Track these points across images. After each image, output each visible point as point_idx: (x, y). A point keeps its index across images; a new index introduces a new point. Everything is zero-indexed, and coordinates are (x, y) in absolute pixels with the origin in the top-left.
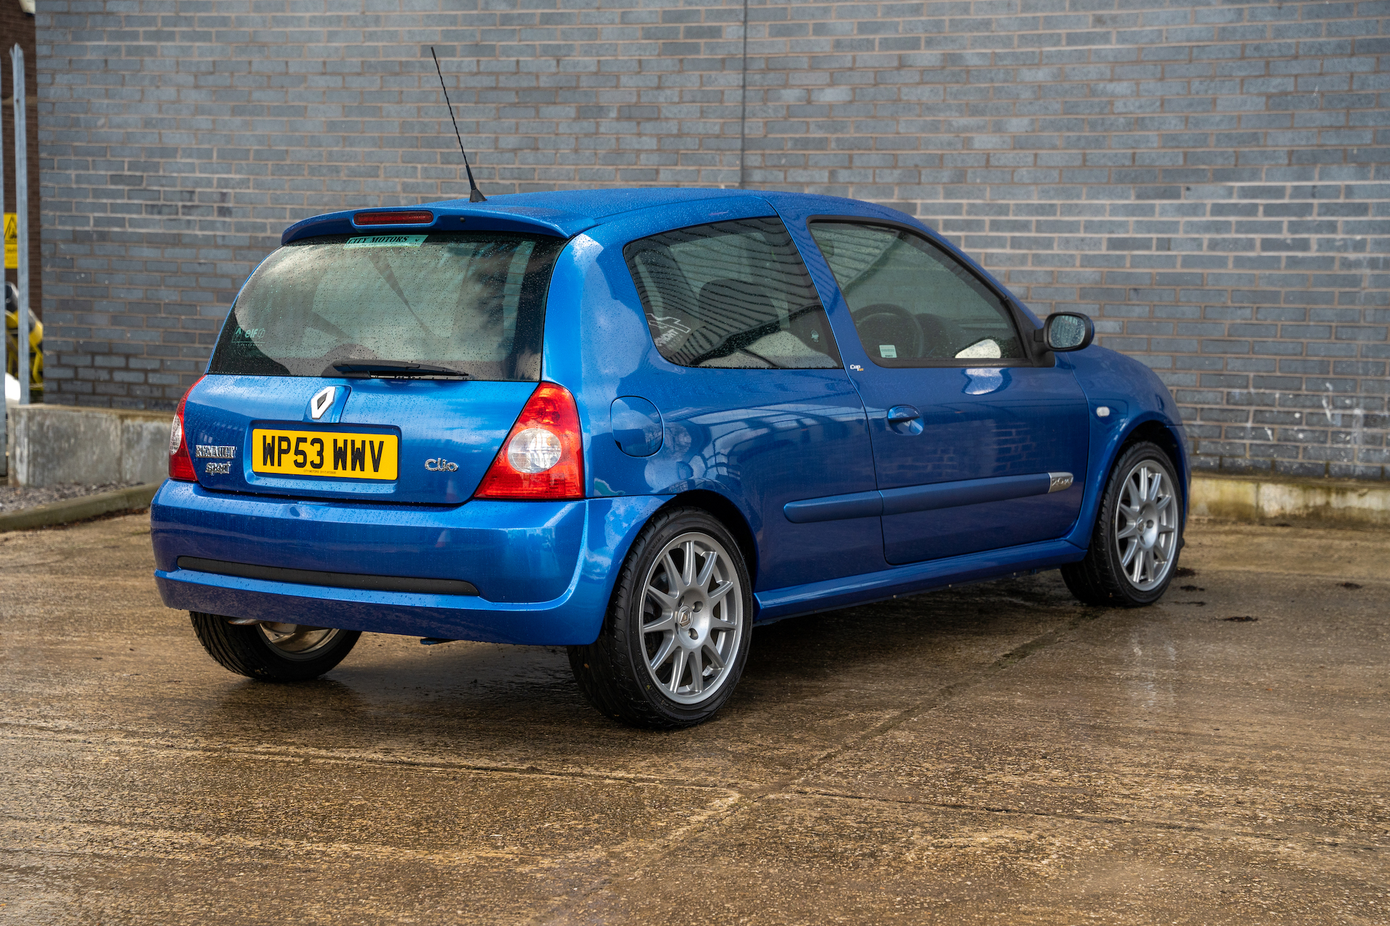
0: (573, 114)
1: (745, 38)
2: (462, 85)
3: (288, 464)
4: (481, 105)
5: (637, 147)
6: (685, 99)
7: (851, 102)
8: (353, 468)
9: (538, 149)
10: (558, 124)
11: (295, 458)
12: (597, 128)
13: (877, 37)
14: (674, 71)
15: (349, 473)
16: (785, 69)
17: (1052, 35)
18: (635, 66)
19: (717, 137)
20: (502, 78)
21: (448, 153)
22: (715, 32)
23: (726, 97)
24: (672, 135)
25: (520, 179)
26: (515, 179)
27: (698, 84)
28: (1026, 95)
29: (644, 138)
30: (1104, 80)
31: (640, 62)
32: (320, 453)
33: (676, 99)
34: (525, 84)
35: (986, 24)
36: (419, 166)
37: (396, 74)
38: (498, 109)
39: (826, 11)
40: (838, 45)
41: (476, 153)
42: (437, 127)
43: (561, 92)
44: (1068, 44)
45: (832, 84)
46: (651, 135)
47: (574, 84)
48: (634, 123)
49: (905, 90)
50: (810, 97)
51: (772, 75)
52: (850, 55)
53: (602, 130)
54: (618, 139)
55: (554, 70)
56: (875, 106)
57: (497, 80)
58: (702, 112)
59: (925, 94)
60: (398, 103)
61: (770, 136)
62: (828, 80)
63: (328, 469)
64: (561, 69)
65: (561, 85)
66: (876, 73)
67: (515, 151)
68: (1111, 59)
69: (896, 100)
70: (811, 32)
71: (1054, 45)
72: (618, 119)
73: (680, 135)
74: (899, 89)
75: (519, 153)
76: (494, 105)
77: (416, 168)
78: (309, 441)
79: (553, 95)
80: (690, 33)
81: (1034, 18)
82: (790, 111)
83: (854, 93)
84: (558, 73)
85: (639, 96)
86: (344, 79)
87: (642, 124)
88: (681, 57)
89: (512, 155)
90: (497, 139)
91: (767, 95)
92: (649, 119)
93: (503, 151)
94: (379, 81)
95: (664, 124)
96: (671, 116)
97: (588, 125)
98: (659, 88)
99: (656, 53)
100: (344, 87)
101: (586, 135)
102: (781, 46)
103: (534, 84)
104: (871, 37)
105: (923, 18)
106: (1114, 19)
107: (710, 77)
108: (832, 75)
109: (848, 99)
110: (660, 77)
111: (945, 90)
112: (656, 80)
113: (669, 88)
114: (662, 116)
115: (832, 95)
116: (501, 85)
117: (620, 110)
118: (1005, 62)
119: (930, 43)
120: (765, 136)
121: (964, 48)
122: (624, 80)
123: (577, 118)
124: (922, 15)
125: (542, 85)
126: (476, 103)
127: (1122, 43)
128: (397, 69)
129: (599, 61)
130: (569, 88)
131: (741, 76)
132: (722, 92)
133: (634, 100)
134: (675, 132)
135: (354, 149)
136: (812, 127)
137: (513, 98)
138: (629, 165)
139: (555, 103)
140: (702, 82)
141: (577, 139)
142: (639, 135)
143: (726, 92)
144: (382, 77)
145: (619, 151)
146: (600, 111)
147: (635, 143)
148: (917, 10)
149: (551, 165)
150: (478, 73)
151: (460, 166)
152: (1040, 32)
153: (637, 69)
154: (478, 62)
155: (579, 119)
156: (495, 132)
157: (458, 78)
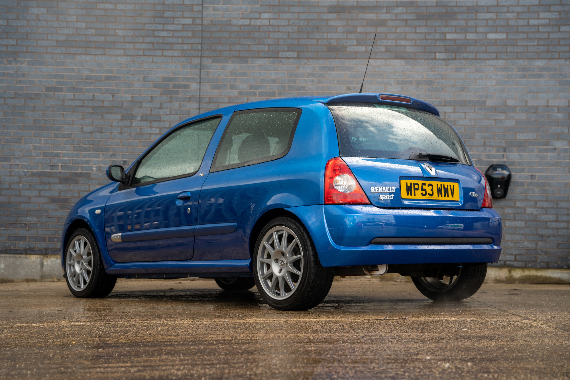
0: (119, 117)
1: (200, 89)
2: (66, 104)
3: (418, 195)
4: (75, 113)
5: (150, 132)
6: (172, 113)
8: (445, 196)
9: (102, 132)
10: (112, 122)
11: (422, 192)
12: (131, 124)
13: (258, 91)
14: (167, 102)
15: (443, 198)
16: (217, 102)
20: (85, 102)
21: (57, 133)
22: (186, 87)
23: (191, 113)
24: (166, 128)
25: (93, 145)
26: (91, 145)
27: (178, 107)
29: (153, 129)
31: (152, 97)
32: (432, 190)
33: (168, 113)
34: (97, 105)
35: (303, 88)
36: (43, 139)
37: (32, 99)
38: (83, 115)
39: (235, 79)
40: (240, 93)
41: (72, 134)
42: (52, 122)
43: (114, 108)
46: (157, 128)
47: (120, 105)
48: (149, 122)
51: (212, 104)
52: (246, 98)
53: (133, 125)
54: (141, 129)
55: (111, 99)
57: (83, 102)
60: (32, 111)
63: (435, 196)
64: (114, 99)
65: (114, 106)
67: (91, 133)
70: (229, 88)
72: (141, 120)
75: (93, 134)
76: (81, 113)
77: (41, 139)
78: (427, 185)
79: (110, 110)
80: (175, 86)
81: (323, 86)
84: (113, 101)
85: (151, 111)
86: (5, 100)
87: (152, 123)
88: (171, 96)
89: (89, 134)
90: (82, 128)
92: (155, 121)
93: (85, 133)
94: (23, 101)
95: (162, 123)
96: (166, 120)
97: (127, 123)
98: (160, 108)
99: (160, 93)
100: (5, 104)
101: (126, 127)
102: (216, 93)
103: (101, 105)
104: (255, 91)
105: (277, 85)
106: (354, 88)
107: (184, 104)
110: (161, 104)
112: (159, 105)
113: (165, 108)
114: (162, 120)
116: (85, 105)
117: (142, 117)
119: (279, 94)
122: (144, 104)
123: (122, 119)
124: (276, 83)
125: (105, 105)
126: (72, 112)
128: (33, 96)
129: (132, 96)
130: (118, 107)
131: (198, 104)
132: (189, 111)
133: (149, 113)
134: (168, 126)
135: (9, 131)
137: (91, 110)
138: (146, 139)
139: (111, 113)
140: (180, 106)
141: (121, 128)
142: (151, 127)
143: (191, 111)
144: (25, 100)
145: (141, 134)
146: (132, 117)
147: (149, 131)
148: (274, 81)
149: (108, 139)
150: (74, 99)
151: (64, 139)
152: (325, 92)
153: (150, 100)
154: (74, 95)
155: (122, 120)
156: (81, 125)
157: (64, 101)
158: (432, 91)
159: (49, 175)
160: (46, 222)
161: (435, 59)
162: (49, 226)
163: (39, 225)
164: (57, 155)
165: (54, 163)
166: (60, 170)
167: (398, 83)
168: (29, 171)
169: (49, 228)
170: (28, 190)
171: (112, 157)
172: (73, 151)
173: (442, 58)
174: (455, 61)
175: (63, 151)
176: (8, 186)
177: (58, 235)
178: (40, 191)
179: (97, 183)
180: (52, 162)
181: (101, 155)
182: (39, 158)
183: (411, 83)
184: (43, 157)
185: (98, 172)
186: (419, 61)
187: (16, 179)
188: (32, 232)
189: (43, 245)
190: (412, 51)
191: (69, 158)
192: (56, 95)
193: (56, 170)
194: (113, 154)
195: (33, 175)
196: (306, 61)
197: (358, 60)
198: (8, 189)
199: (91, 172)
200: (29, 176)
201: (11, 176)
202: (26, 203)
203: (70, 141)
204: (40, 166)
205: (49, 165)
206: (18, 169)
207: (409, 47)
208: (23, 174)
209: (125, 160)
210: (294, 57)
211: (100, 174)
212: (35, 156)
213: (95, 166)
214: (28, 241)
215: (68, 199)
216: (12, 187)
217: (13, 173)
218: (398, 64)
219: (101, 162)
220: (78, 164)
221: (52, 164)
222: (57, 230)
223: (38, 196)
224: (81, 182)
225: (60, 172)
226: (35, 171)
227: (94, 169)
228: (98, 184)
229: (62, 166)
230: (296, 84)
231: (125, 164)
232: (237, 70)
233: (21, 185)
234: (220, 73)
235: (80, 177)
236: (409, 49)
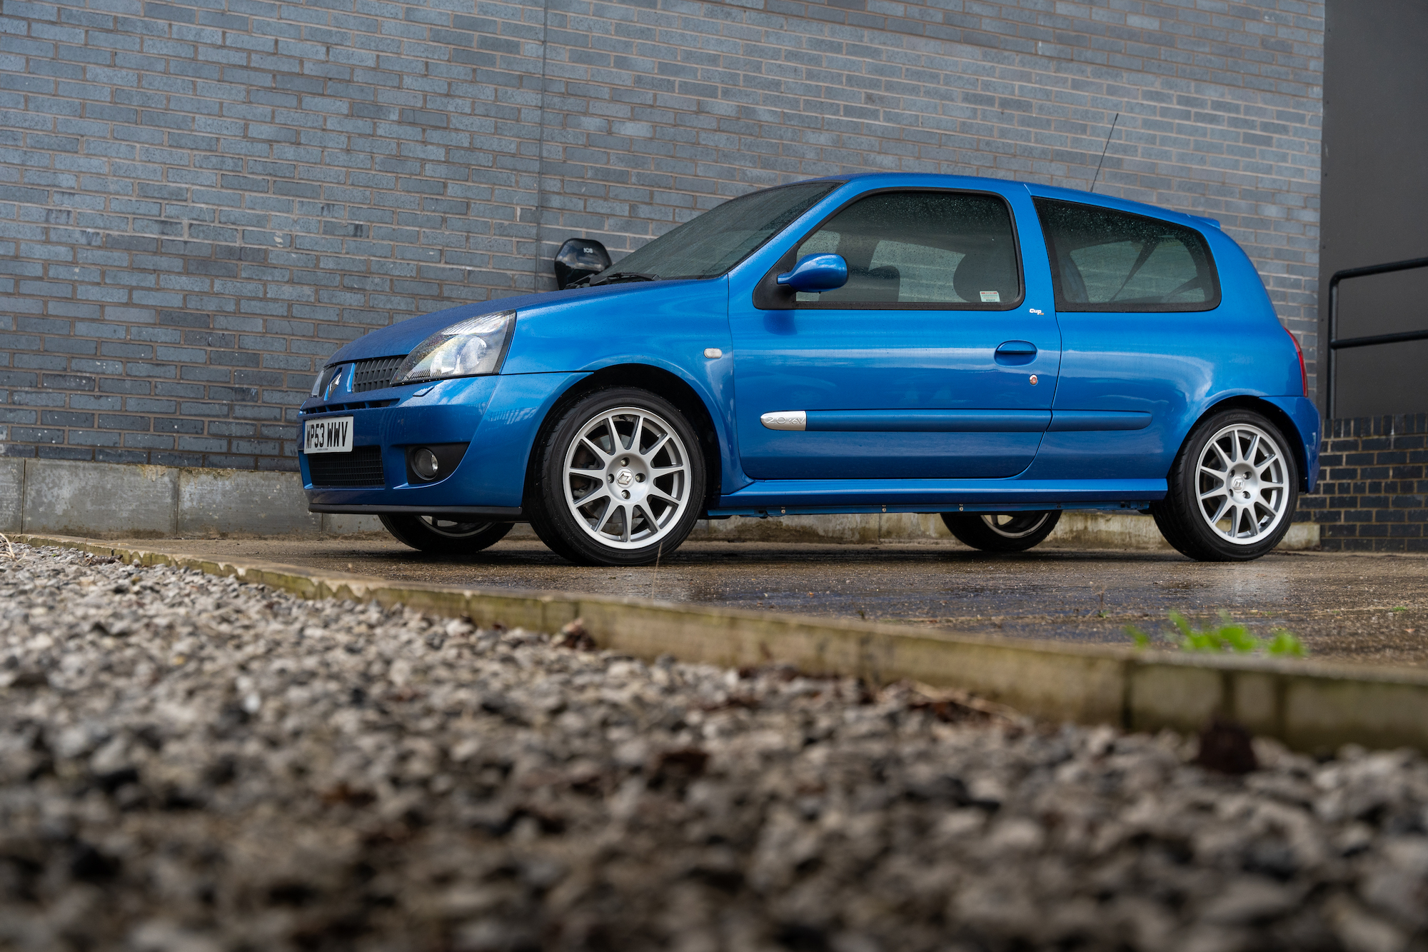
0: (344, 108)
1: (545, 58)
2: (200, 58)
4: (227, 85)
5: (422, 156)
6: (477, 112)
7: (651, 139)
9: (299, 144)
10: (325, 120)
12: (375, 130)
13: (678, 80)
14: (466, 81)
16: (585, 97)
17: (832, 105)
18: (421, 68)
19: (513, 156)
20: (254, 57)
21: (179, 135)
22: (512, 47)
23: (522, 115)
24: (463, 148)
25: (275, 176)
26: (270, 174)
27: (493, 98)
28: (811, 155)
29: (430, 147)
30: (875, 151)
31: (427, 63)
33: (468, 110)
34: (285, 68)
35: (777, 85)
36: (138, 145)
37: (108, 31)
38: (248, 92)
39: (627, 45)
40: (639, 80)
41: (218, 139)
42: (165, 102)
43: (330, 83)
44: (845, 115)
45: (633, 119)
46: (438, 145)
47: (347, 77)
48: (419, 130)
49: (703, 135)
50: (610, 128)
51: (572, 100)
52: (651, 92)
53: (380, 132)
54: (399, 145)
55: (322, 57)
56: (675, 146)
57: (249, 57)
58: (496, 128)
59: (721, 140)
60: (109, 66)
61: (568, 162)
62: (629, 114)
64: (332, 59)
65: (330, 76)
66: (676, 114)
67: (270, 142)
68: (880, 134)
69: (694, 144)
70: (612, 65)
71: (834, 114)
72: (400, 122)
73: (472, 149)
74: (697, 133)
75: (275, 146)
76: (243, 87)
77: (133, 147)
79: (324, 84)
80: (484, 43)
81: (817, 86)
82: (590, 141)
83: (655, 131)
84: (327, 61)
85: (425, 101)
86: (29, 26)
87: (428, 131)
88: (475, 67)
89: (266, 146)
90: (246, 127)
91: (566, 119)
92: (436, 128)
93: (254, 140)
94: (83, 36)
95: (453, 134)
96: (461, 127)
97: (363, 125)
98: (447, 95)
99: (447, 58)
100: (29, 36)
101: (360, 135)
102: (581, 71)
103: (297, 69)
104: (672, 78)
105: (720, 69)
106: (881, 98)
107: (506, 93)
108: (632, 109)
109: (649, 135)
110: (450, 84)
111: (740, 139)
112: (446, 87)
113: (460, 97)
114: (451, 126)
115: (632, 129)
116: (253, 65)
117: (401, 112)
118: (792, 123)
119: (726, 93)
120: (565, 162)
121: (757, 104)
122: (407, 81)
124: (719, 66)
125: (306, 72)
126: (219, 81)
127: (888, 122)
128: (111, 25)
129: (378, 56)
130: (340, 81)
131: (540, 96)
132: (519, 111)
133: (419, 104)
134: (466, 145)
135: (41, 115)
136: (613, 158)
137: (268, 81)
138: (412, 174)
139: (323, 95)
140: (496, 97)
141: (349, 138)
142: (424, 143)
143: (523, 111)
144: (87, 32)
145: (400, 158)
146: (375, 111)
147: (419, 151)
148: (713, 60)
149: (315, 163)
150: (223, 47)
151: (196, 152)
152: (823, 100)
153: (423, 72)
154: (224, 33)
155: (352, 116)
156: (244, 119)
157: (196, 48)
158: (1029, 126)
159: (158, 248)
160: (149, 376)
161: (1036, 54)
162: (156, 387)
163: (128, 384)
164: (178, 196)
165: (169, 217)
166: (186, 238)
167: (967, 98)
168: (101, 231)
169: (156, 395)
170: (98, 284)
171: (325, 213)
172: (222, 187)
173: (1048, 54)
174: (1071, 65)
175: (193, 184)
176: (39, 273)
177: (181, 414)
178: (131, 289)
179: (286, 279)
180: (163, 214)
181: (297, 205)
182: (127, 198)
183: (990, 101)
184: (138, 196)
185: (289, 250)
186: (1006, 53)
187: (63, 252)
188: (109, 403)
189: (141, 440)
190: (993, 30)
191: (210, 207)
192: (175, 29)
193: (176, 235)
194: (328, 205)
195: (111, 244)
196: (782, 20)
197: (889, 34)
198: (40, 279)
199: (270, 248)
200: (99, 247)
201: (47, 242)
202: (93, 320)
203: (214, 160)
204: (130, 221)
205: (156, 221)
206: (67, 224)
207: (988, 21)
208: (83, 241)
209: (357, 222)
210: (757, 7)
211: (294, 255)
212: (118, 194)
213: (278, 233)
214: (99, 427)
215: (208, 316)
216: (51, 274)
217: (53, 237)
218: (965, 57)
219: (295, 222)
220: (233, 224)
221: (163, 219)
222: (178, 399)
223: (126, 305)
224: (244, 275)
225: (186, 242)
226: (115, 233)
227: (278, 240)
228: (287, 282)
229: (191, 225)
230: (760, 72)
231: (359, 234)
232: (631, 21)
233: (77, 270)
234: (591, 23)
235: (240, 259)
236: (987, 25)
